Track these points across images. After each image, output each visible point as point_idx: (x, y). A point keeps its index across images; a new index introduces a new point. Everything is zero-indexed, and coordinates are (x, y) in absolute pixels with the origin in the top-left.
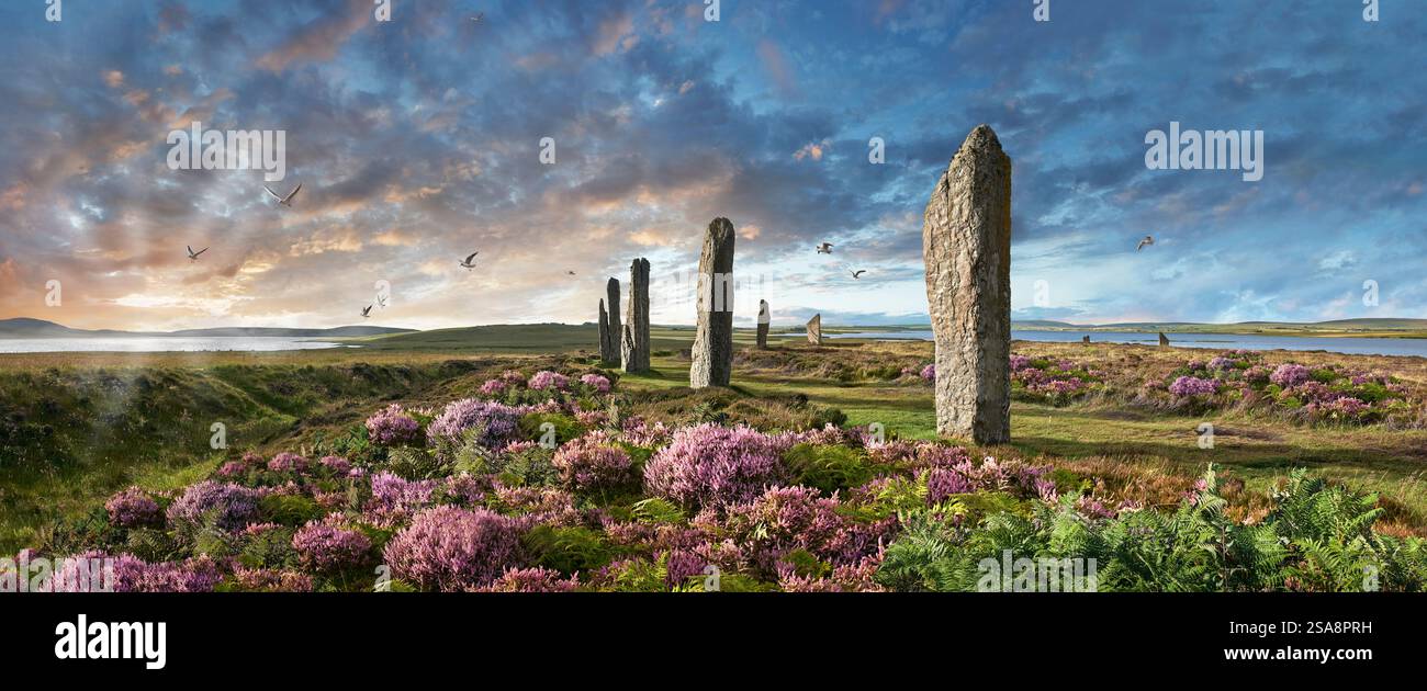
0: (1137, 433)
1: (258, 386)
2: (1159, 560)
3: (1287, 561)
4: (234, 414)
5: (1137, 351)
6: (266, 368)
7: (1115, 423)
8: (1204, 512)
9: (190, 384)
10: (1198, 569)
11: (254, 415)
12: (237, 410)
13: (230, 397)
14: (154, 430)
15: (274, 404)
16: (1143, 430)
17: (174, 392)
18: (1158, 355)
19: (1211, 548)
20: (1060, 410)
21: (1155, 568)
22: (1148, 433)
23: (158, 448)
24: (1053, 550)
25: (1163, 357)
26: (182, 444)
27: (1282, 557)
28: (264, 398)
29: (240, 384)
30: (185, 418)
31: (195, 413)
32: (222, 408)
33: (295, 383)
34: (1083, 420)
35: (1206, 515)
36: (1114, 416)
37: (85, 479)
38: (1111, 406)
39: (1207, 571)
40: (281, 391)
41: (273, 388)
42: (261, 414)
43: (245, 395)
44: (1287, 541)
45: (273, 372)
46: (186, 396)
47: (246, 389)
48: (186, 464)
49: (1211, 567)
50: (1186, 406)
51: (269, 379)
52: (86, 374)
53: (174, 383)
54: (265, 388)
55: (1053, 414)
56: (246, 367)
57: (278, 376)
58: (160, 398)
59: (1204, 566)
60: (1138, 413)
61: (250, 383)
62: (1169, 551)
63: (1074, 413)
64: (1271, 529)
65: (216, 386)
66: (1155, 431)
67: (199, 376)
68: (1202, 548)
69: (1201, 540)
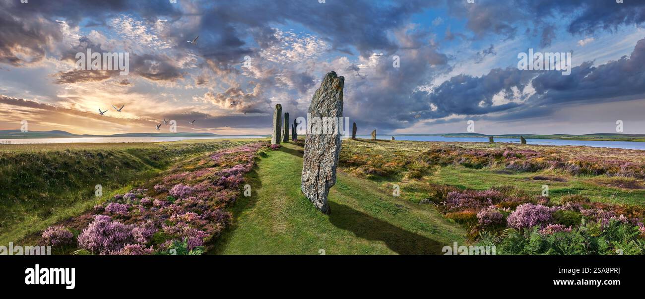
0: (509, 179)
1: (145, 157)
2: (566, 248)
3: (608, 249)
4: (136, 168)
5: (511, 146)
6: (148, 150)
7: (500, 175)
8: (581, 232)
9: (118, 156)
10: (579, 251)
11: (144, 169)
12: (137, 167)
13: (134, 161)
14: (105, 174)
15: (152, 164)
16: (511, 178)
17: (112, 159)
18: (520, 148)
19: (583, 244)
20: (477, 170)
21: (565, 251)
22: (514, 179)
23: (107, 181)
24: (531, 245)
25: (522, 148)
26: (115, 180)
27: (607, 247)
28: (148, 162)
29: (138, 156)
30: (117, 169)
31: (120, 168)
32: (131, 166)
33: (160, 156)
34: (487, 174)
35: (582, 233)
36: (500, 172)
37: (80, 192)
38: (499, 169)
39: (582, 252)
40: (155, 159)
41: (151, 158)
42: (146, 169)
43: (140, 160)
44: (608, 242)
45: (151, 151)
46: (117, 161)
47: (140, 158)
48: (117, 188)
49: (583, 250)
50: (529, 168)
51: (149, 154)
52: (79, 152)
53: (112, 155)
54: (148, 158)
55: (474, 172)
56: (140, 149)
57: (153, 153)
58: (107, 161)
59: (581, 250)
60: (510, 171)
61: (142, 156)
62: (569, 245)
63: (484, 171)
64: (603, 238)
65: (128, 157)
66: (516, 178)
67: (121, 153)
68: (580, 244)
69: (580, 241)
